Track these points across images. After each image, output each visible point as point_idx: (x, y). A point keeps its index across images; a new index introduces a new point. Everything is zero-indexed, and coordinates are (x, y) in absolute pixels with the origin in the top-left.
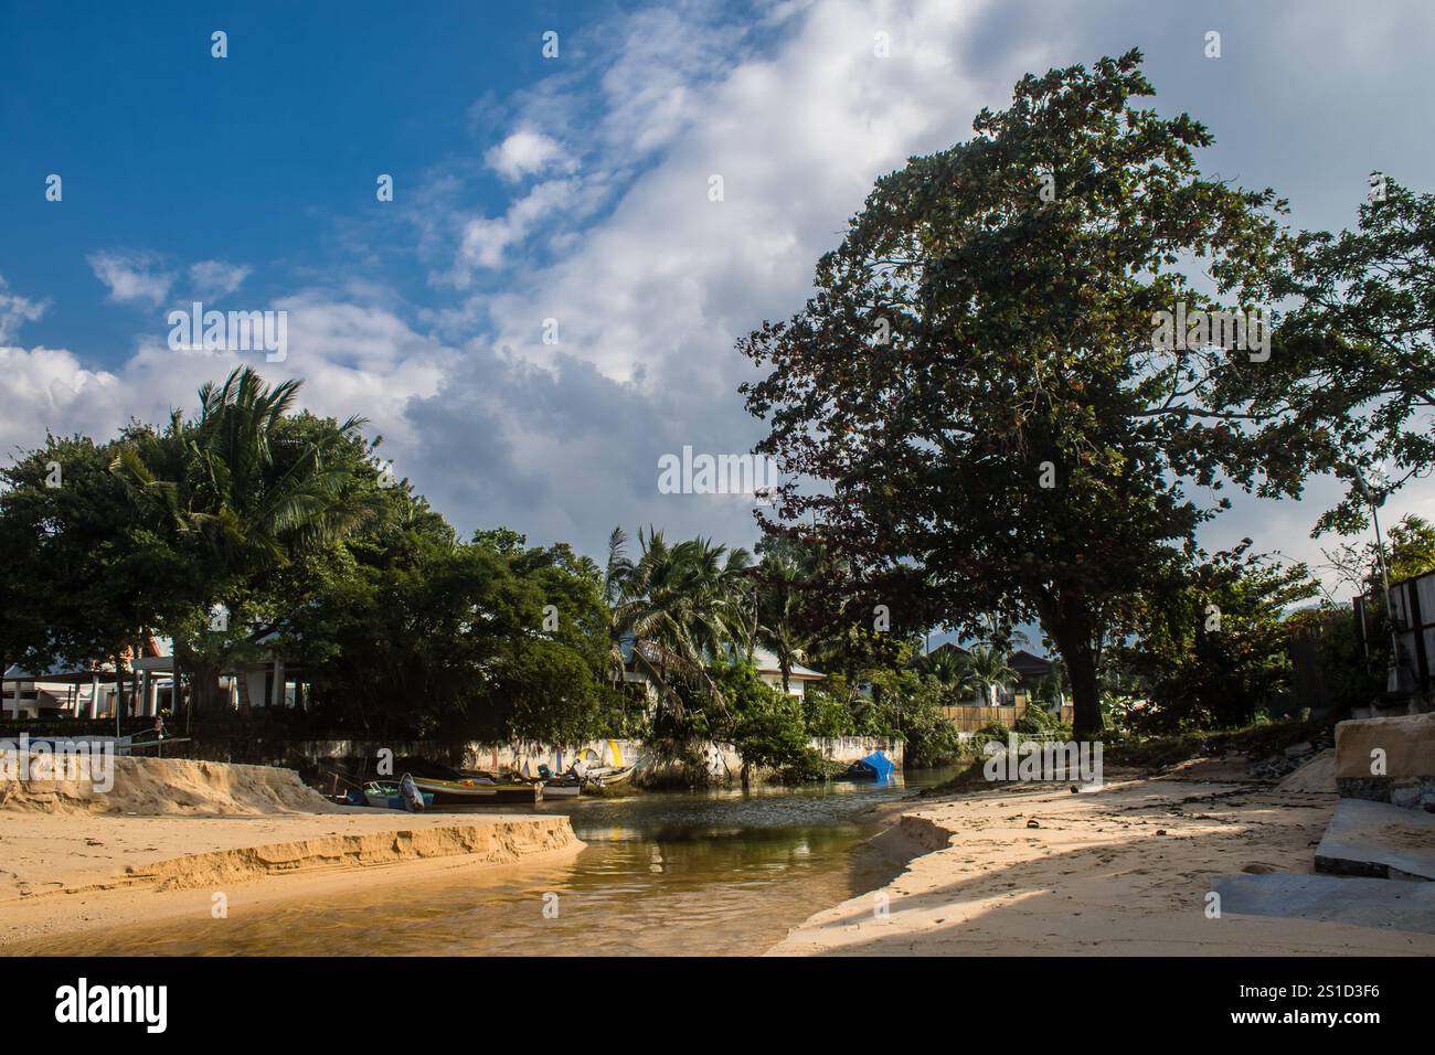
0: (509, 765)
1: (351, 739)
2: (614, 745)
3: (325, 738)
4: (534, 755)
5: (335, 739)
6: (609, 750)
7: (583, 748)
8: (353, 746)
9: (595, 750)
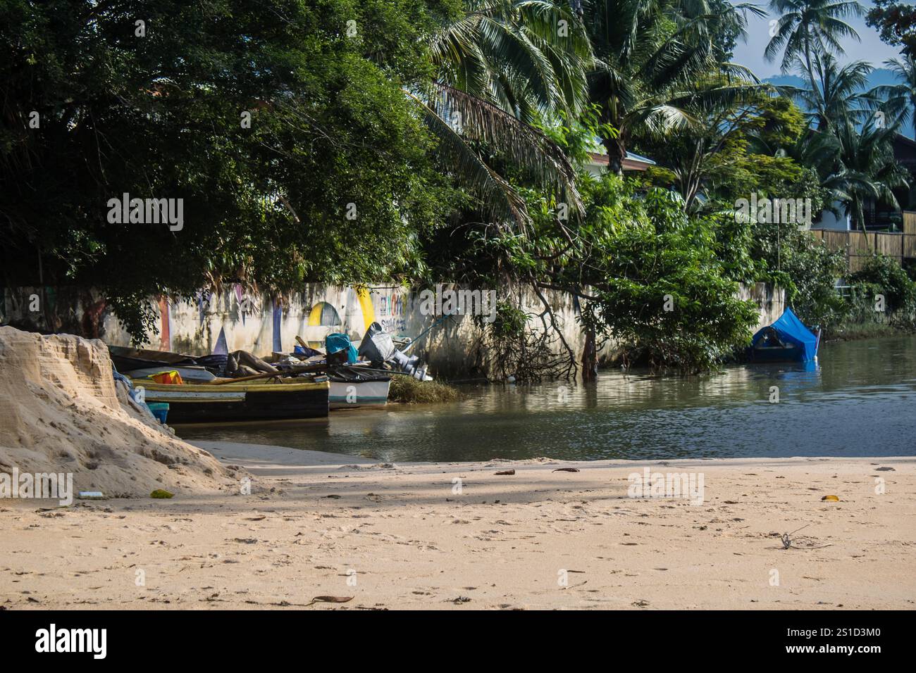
0: (192, 337)
2: (366, 293)
4: (234, 317)
6: (357, 305)
7: (315, 302)
9: (334, 305)
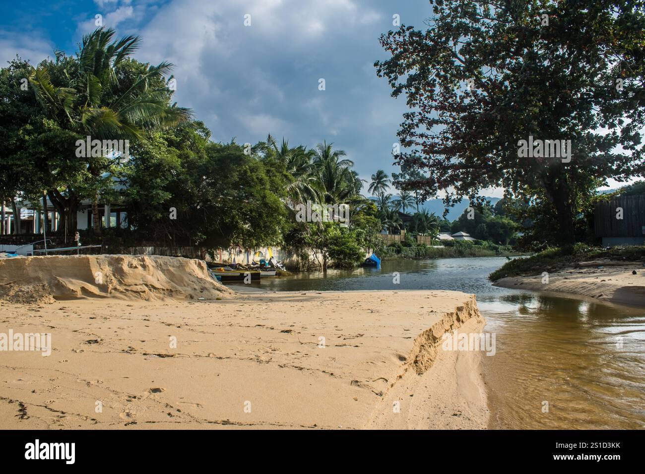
0: (227, 260)
1: (154, 246)
2: (270, 249)
3: (140, 245)
4: (237, 255)
5: (146, 246)
6: (268, 252)
7: (257, 251)
8: (155, 250)
9: (262, 252)
